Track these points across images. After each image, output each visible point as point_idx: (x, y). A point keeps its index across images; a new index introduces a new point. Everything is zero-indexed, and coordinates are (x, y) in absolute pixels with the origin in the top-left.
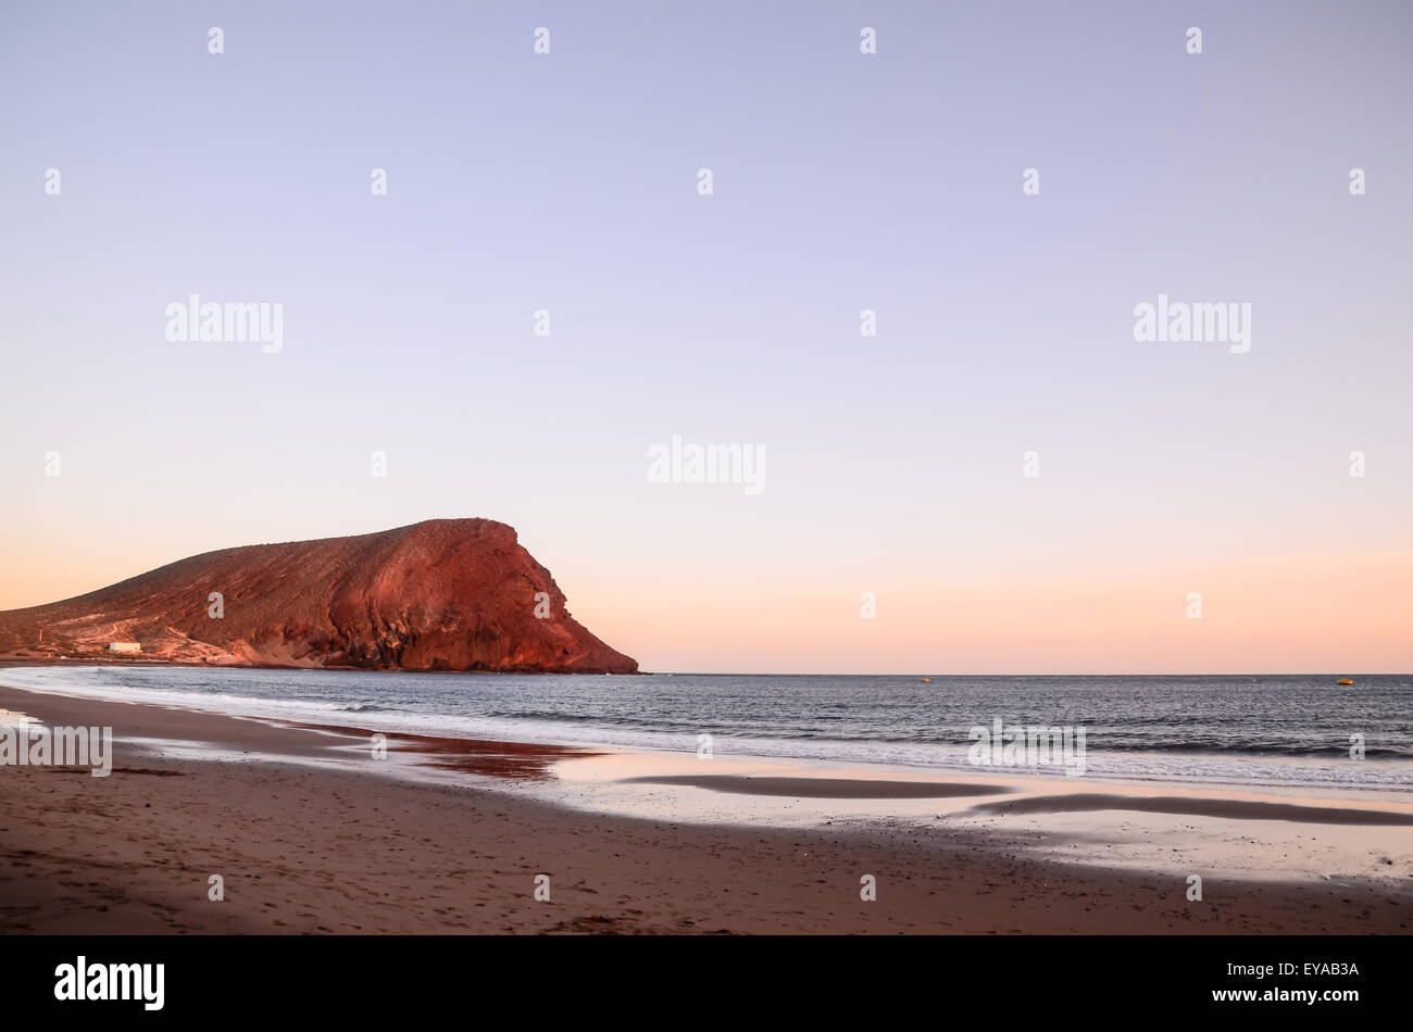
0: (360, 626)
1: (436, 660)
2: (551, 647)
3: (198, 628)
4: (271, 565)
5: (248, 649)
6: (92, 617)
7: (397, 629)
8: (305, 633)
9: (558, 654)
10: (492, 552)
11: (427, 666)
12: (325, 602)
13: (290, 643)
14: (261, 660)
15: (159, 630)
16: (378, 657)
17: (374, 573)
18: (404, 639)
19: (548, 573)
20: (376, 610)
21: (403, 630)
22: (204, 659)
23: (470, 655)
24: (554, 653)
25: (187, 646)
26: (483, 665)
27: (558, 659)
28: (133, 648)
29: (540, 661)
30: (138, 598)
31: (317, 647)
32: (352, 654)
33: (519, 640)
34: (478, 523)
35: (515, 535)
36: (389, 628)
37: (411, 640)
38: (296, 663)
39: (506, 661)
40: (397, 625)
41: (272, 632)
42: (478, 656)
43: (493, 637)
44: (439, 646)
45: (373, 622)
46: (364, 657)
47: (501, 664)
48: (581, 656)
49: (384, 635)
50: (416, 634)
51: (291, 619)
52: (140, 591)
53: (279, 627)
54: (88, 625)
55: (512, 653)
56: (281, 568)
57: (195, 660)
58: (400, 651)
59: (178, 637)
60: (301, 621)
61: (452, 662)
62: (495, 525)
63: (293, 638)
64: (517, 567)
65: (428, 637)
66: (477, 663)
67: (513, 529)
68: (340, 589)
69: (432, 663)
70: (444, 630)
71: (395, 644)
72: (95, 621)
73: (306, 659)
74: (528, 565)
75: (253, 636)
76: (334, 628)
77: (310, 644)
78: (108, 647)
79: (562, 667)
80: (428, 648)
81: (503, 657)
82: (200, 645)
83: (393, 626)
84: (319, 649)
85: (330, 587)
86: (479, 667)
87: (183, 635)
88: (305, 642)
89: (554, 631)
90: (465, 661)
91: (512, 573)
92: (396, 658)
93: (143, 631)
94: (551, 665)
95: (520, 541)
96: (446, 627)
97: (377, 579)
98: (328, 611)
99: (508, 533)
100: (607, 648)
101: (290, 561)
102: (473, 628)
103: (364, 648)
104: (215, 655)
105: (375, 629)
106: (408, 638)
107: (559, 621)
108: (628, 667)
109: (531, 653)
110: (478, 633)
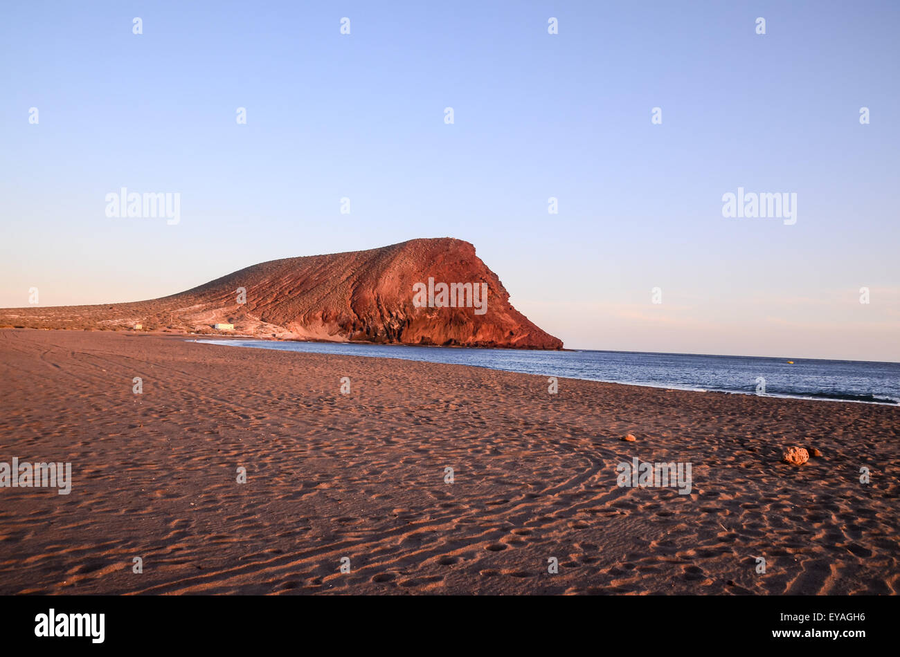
0: (372, 314)
1: (423, 338)
2: (502, 329)
3: (267, 314)
4: (308, 271)
5: (300, 328)
6: (197, 306)
7: (397, 316)
8: (336, 319)
9: (507, 334)
10: (458, 262)
11: (417, 342)
12: (347, 298)
13: (327, 325)
14: (310, 336)
15: (242, 316)
16: (385, 335)
17: (379, 276)
18: (402, 323)
19: (497, 276)
20: (382, 302)
21: (401, 316)
22: (274, 335)
23: (446, 335)
24: (503, 334)
25: (262, 326)
26: (455, 341)
27: (507, 338)
28: (229, 327)
29: (494, 339)
30: (223, 294)
31: (344, 327)
32: (368, 332)
33: (479, 325)
34: (447, 241)
35: (474, 250)
36: (392, 316)
37: (407, 324)
38: (331, 338)
39: (471, 339)
40: (397, 313)
41: (314, 317)
42: (451, 335)
43: (462, 323)
44: (426, 328)
45: (380, 311)
46: (376, 335)
47: (467, 341)
48: (522, 337)
49: (389, 320)
50: (410, 319)
51: (326, 308)
52: (224, 289)
53: (319, 314)
54: (196, 312)
55: (475, 334)
56: (315, 273)
57: (269, 336)
58: (400, 331)
59: (255, 320)
60: (333, 310)
61: (434, 339)
62: (460, 243)
63: (328, 322)
64: (475, 272)
65: (418, 322)
66: (451, 340)
67: (472, 245)
68: (356, 288)
69: (420, 339)
70: (428, 317)
71: (396, 326)
72: (199, 309)
73: (337, 335)
74: (484, 270)
75: (302, 319)
76: (355, 315)
77: (340, 325)
78: (213, 327)
79: (509, 344)
80: (418, 330)
81: (468, 336)
82: (270, 326)
83: (394, 314)
84: (345, 329)
85: (350, 287)
86: (453, 343)
87: (257, 319)
88: (336, 324)
89: (503, 318)
90: (443, 339)
91: (473, 277)
92: (397, 336)
93: (232, 316)
94: (501, 342)
95: (478, 254)
96: (430, 315)
97: (381, 281)
98: (350, 303)
99: (470, 248)
100: (541, 331)
101: (321, 268)
102: (448, 316)
103: (376, 329)
104: (280, 332)
105: (382, 316)
106: (404, 322)
107: (507, 312)
108: (556, 345)
109: (488, 334)
110: (451, 320)
